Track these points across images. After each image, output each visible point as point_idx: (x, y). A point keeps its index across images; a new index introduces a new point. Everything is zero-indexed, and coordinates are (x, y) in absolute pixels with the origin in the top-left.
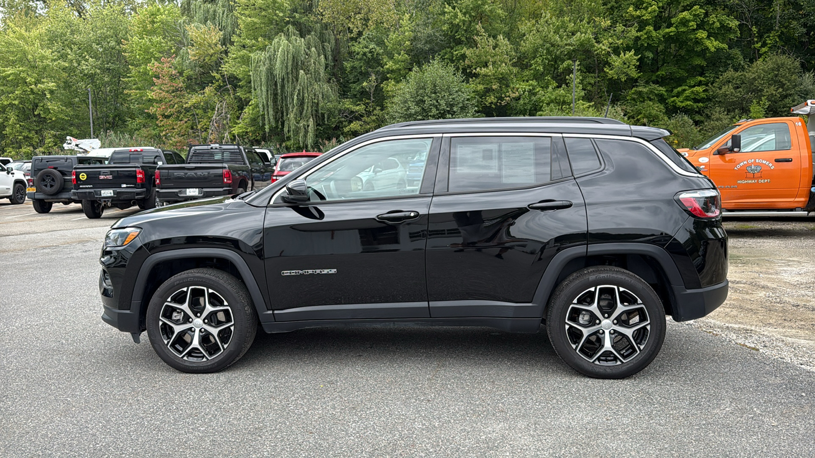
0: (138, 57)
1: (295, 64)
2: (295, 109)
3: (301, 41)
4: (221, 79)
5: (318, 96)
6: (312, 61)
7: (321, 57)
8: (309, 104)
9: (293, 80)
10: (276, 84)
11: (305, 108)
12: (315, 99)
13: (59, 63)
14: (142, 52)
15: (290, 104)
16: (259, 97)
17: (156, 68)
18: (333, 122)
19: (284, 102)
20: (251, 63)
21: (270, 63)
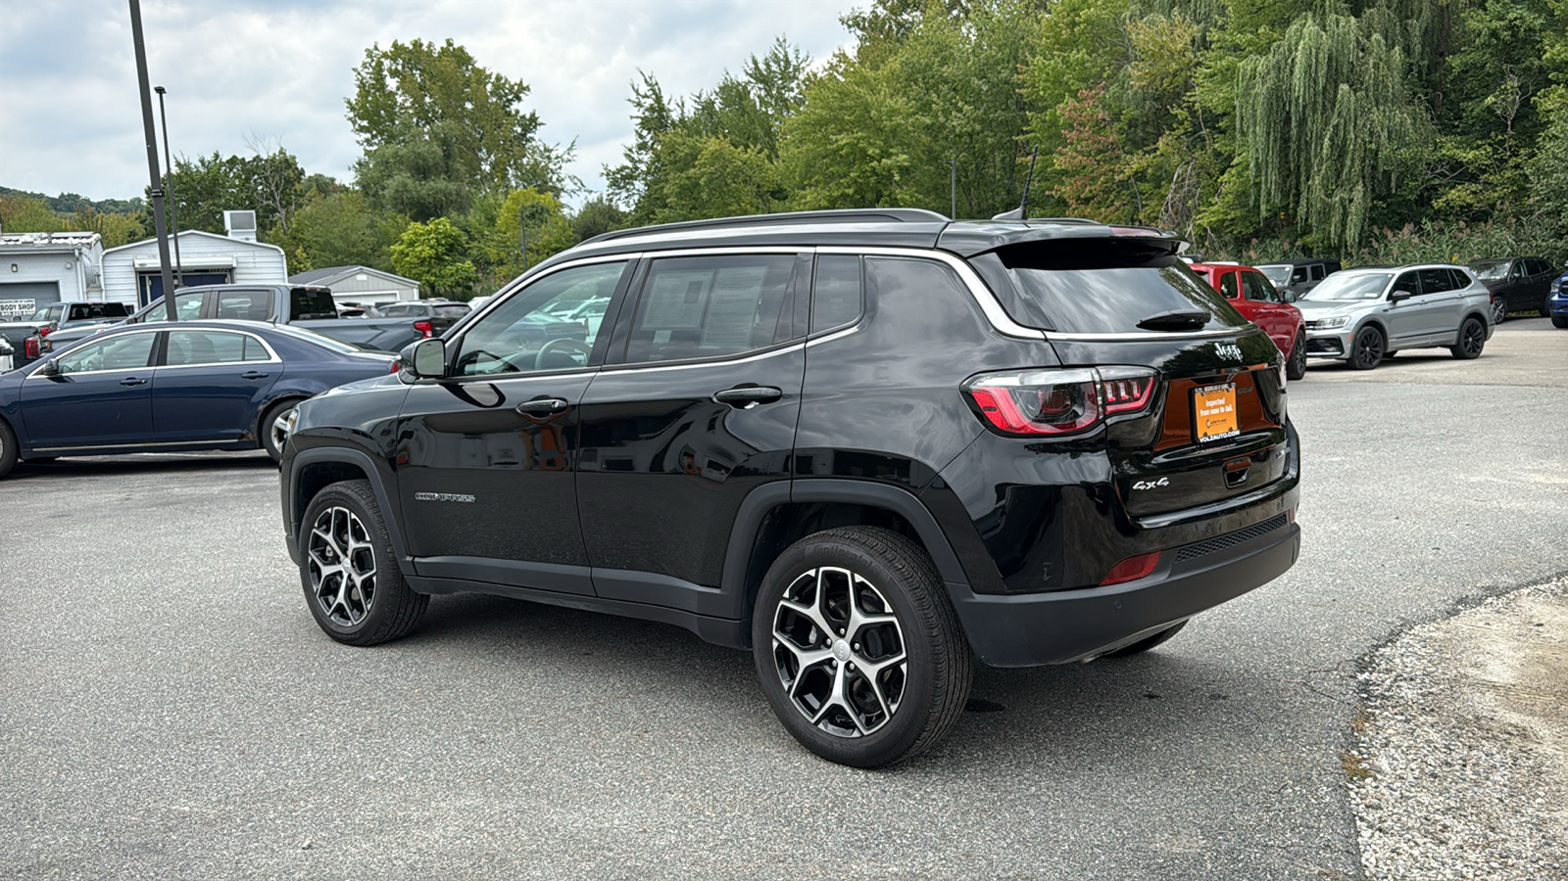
0: (1041, 93)
1: (1333, 72)
2: (1324, 167)
3: (1348, 22)
4: (1189, 119)
5: (1379, 136)
6: (1371, 62)
7: (1393, 52)
8: (1357, 153)
9: (1324, 106)
10: (1288, 120)
11: (1348, 163)
12: (1371, 142)
13: (917, 119)
14: (1048, 84)
15: (1316, 157)
16: (1252, 148)
17: (1070, 111)
18: (1412, 190)
19: (1303, 154)
20: (1238, 81)
21: (1277, 77)
